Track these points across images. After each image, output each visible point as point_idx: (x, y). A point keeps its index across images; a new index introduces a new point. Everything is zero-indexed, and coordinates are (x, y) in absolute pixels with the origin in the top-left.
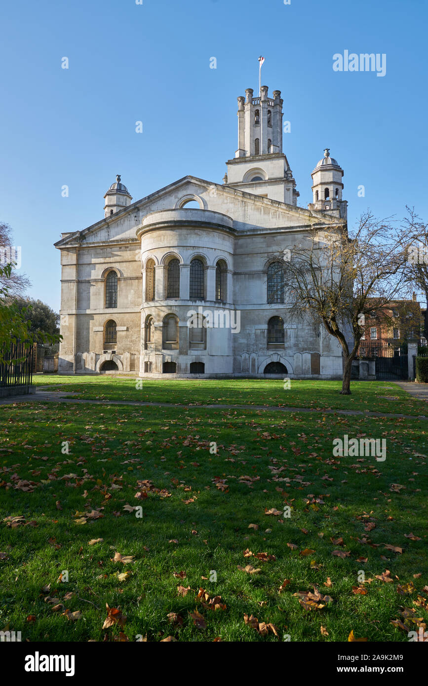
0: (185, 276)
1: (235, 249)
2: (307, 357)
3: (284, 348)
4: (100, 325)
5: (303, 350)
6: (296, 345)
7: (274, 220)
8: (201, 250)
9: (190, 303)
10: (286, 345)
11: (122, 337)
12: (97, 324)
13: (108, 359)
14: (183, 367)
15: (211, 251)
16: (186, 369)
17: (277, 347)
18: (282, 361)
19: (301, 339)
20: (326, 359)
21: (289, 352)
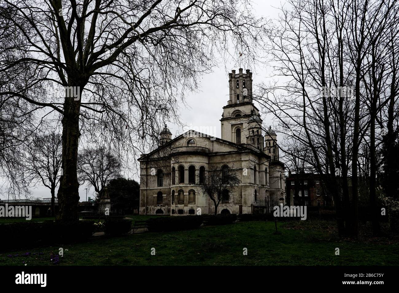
0: (186, 174)
1: (209, 161)
2: (238, 206)
3: (229, 203)
4: (156, 194)
5: (236, 204)
6: (233, 202)
7: (225, 148)
8: (193, 163)
9: (188, 185)
10: (229, 202)
11: (165, 199)
12: (155, 193)
13: (159, 208)
14: (186, 211)
15: (197, 163)
16: (187, 212)
17: (227, 203)
18: (228, 209)
19: (235, 199)
20: (245, 207)
21: (231, 205)
